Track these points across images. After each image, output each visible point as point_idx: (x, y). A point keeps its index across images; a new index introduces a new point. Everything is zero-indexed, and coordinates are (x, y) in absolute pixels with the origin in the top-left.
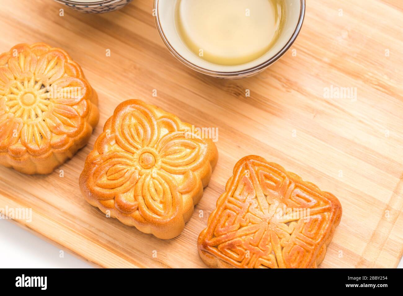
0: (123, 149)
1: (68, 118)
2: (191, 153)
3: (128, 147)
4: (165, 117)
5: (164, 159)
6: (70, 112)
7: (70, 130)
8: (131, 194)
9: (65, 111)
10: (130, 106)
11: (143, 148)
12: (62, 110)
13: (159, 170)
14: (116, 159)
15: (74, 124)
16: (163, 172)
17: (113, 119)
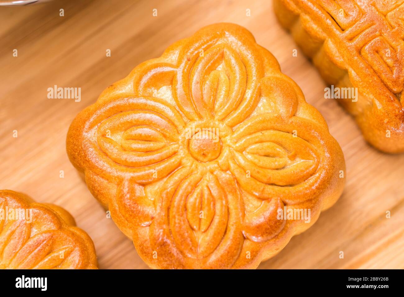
0: (163, 178)
1: (48, 254)
2: (229, 65)
3: (165, 167)
4: (140, 79)
5: (219, 115)
6: (40, 244)
7: (74, 261)
8: (252, 203)
9: (33, 254)
10: (87, 132)
11: (180, 143)
12: (30, 257)
13: (233, 132)
14: (177, 198)
15: (66, 248)
16: (242, 128)
17: (95, 173)
